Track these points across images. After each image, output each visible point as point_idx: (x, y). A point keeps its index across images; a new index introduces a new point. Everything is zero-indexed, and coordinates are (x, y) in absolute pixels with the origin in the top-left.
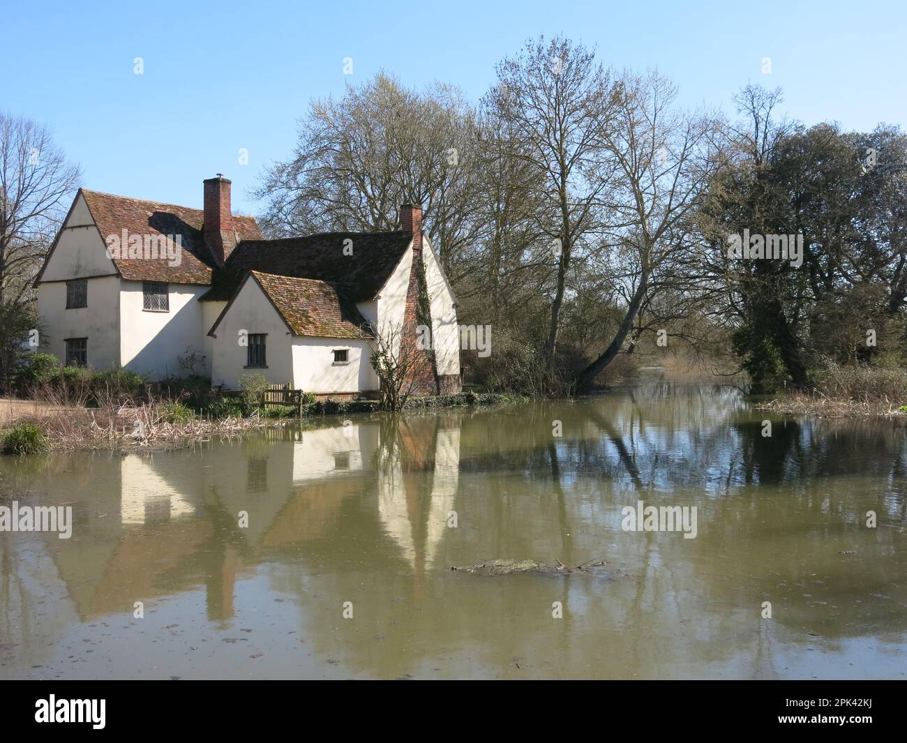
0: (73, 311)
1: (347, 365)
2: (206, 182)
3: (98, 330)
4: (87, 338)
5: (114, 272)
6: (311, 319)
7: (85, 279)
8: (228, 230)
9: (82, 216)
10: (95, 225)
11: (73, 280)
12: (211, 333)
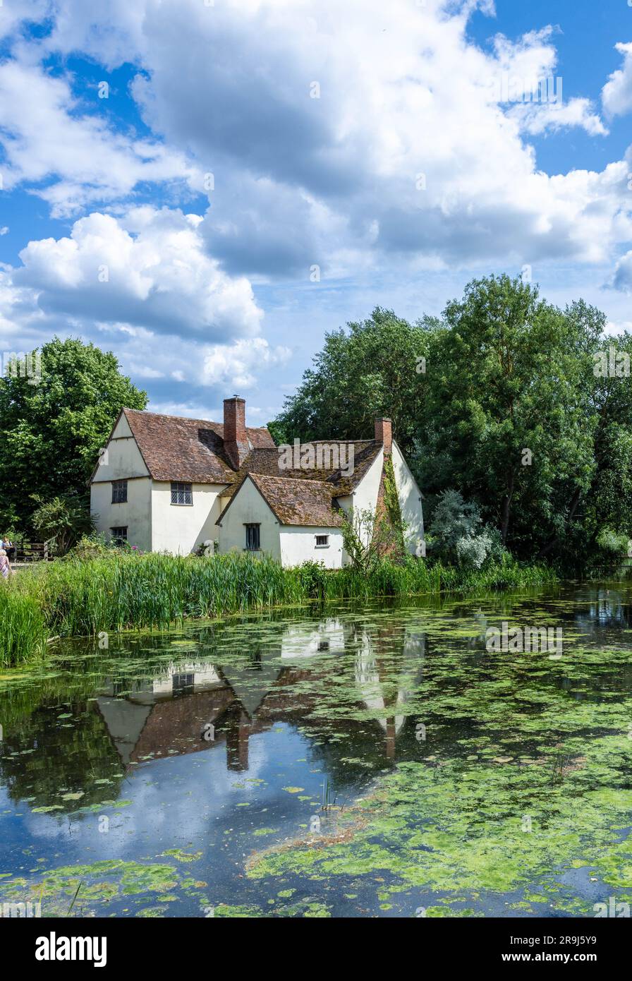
0: (117, 505)
1: (328, 547)
2: (225, 401)
3: (135, 520)
4: (127, 527)
5: (146, 473)
6: (297, 511)
7: (125, 481)
8: (242, 440)
9: (123, 430)
10: (133, 437)
11: (117, 481)
12: (218, 523)
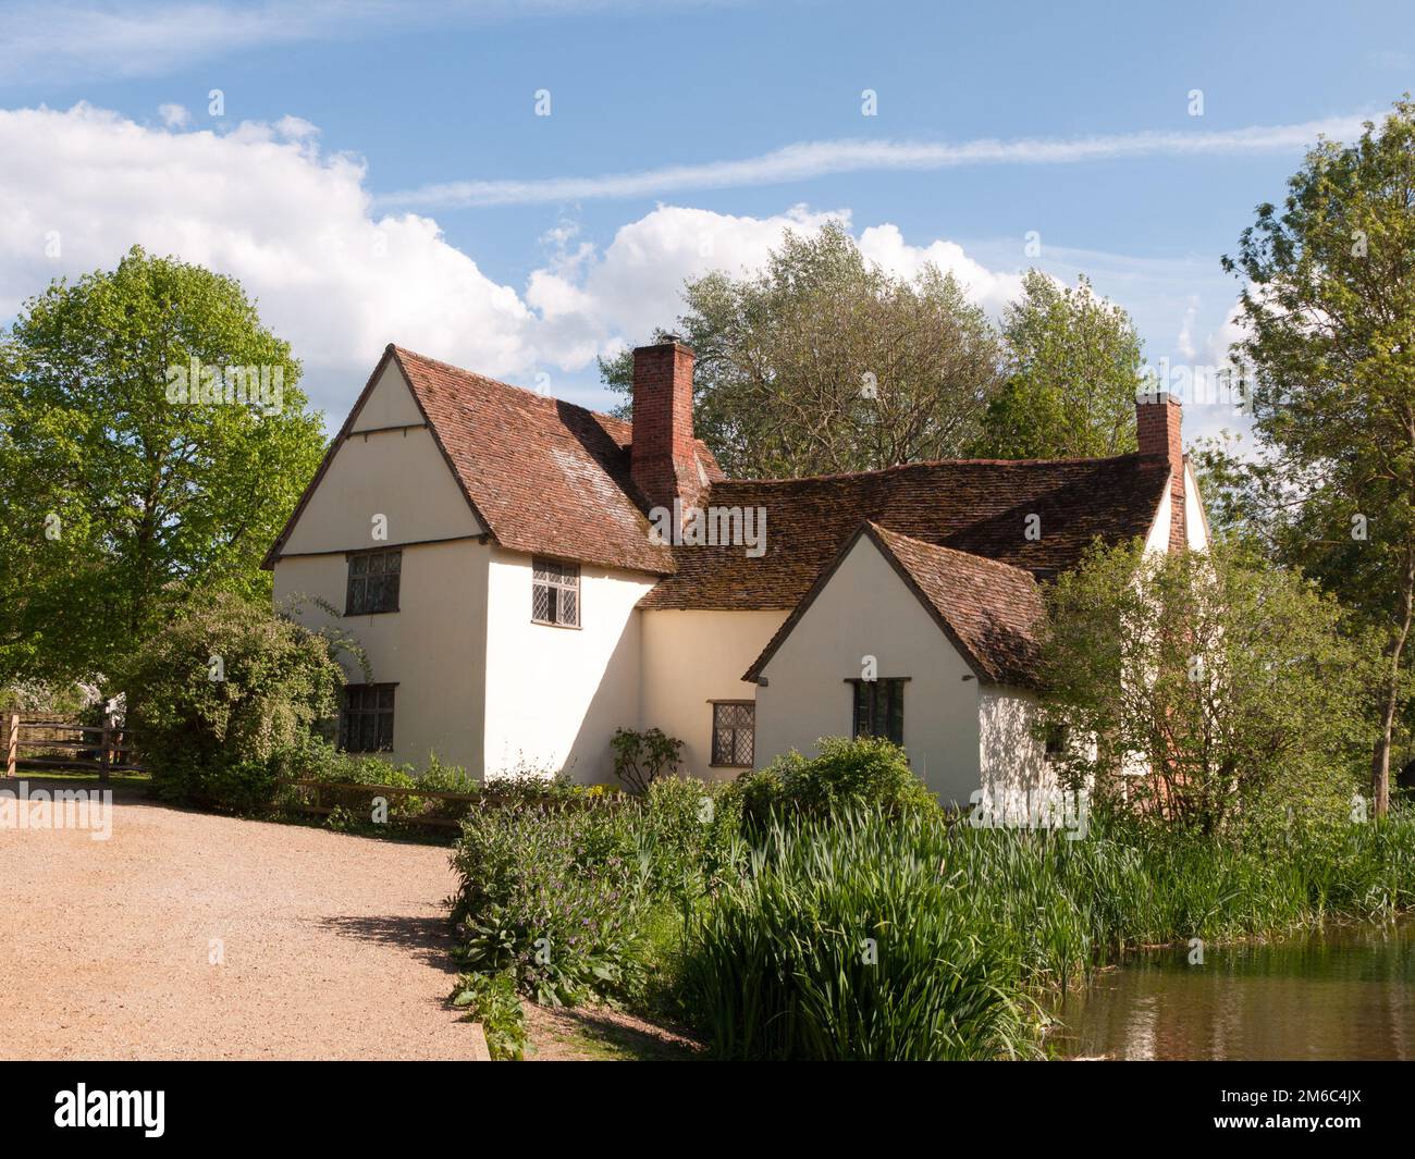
0: (361, 621)
3: (426, 665)
4: (397, 684)
5: (478, 531)
7: (396, 548)
9: (392, 405)
10: (426, 426)
11: (366, 551)
12: (753, 674)
